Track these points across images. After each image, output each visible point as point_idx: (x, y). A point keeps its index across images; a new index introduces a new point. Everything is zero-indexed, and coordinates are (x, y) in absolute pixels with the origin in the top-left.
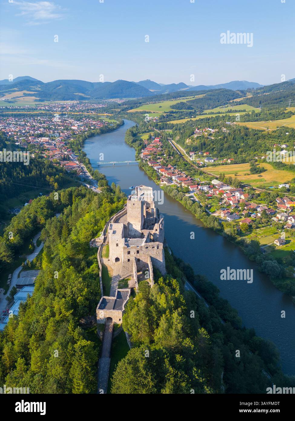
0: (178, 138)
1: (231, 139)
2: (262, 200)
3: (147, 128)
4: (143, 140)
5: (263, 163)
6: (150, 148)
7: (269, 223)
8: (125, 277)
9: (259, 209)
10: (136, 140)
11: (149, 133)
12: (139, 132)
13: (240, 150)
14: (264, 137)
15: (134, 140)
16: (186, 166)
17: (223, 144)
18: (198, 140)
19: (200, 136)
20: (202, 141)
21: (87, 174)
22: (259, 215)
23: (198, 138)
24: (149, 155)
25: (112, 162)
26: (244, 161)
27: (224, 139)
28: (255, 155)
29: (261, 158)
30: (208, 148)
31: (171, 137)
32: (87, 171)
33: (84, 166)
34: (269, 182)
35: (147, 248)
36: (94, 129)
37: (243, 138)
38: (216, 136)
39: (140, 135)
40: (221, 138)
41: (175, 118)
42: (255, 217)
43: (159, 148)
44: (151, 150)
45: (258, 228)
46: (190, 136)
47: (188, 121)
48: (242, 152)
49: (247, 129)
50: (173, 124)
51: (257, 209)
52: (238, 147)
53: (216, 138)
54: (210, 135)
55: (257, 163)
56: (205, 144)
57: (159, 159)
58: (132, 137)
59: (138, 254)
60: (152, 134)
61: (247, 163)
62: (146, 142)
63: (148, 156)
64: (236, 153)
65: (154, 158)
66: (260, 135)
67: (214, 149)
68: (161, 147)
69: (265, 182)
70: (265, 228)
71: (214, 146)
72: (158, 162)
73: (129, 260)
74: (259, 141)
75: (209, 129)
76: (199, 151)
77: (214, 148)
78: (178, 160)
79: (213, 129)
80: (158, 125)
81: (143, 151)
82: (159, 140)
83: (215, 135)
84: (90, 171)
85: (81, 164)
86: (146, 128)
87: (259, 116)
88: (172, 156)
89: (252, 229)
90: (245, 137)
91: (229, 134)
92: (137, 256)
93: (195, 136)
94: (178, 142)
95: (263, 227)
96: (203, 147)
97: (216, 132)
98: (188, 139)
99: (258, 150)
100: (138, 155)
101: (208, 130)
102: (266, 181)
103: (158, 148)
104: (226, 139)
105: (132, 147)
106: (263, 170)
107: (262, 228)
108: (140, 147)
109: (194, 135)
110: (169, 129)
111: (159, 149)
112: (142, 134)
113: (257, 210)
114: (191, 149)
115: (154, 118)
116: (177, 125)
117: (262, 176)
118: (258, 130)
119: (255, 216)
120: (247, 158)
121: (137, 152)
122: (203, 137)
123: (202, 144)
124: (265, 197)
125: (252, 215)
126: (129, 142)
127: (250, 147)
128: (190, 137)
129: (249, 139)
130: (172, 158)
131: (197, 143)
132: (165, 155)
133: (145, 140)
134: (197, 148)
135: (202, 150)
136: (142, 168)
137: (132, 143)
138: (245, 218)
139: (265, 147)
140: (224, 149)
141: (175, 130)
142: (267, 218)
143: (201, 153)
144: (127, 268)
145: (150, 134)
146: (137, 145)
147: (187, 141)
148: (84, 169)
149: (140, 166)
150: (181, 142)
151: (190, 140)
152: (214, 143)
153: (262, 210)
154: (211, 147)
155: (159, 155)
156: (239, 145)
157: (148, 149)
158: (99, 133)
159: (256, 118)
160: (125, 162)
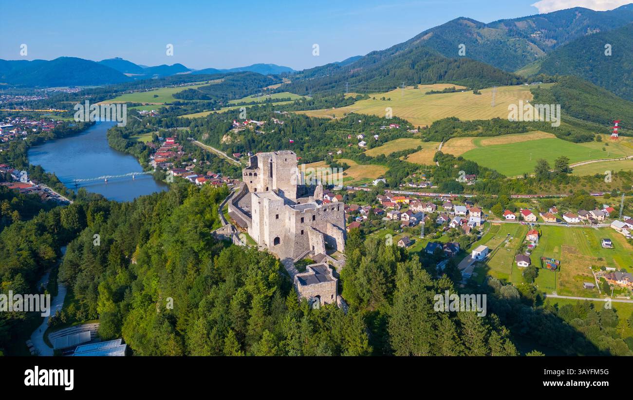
0: (205, 136)
1: (289, 131)
2: (360, 200)
3: (144, 127)
4: (145, 143)
5: (342, 160)
6: (164, 153)
7: (383, 224)
8: (300, 257)
9: (362, 211)
10: (133, 143)
11: (151, 133)
12: (131, 133)
13: (306, 145)
14: (332, 126)
15: (128, 143)
16: (236, 171)
17: (281, 139)
18: (242, 137)
19: (244, 131)
20: (249, 138)
21: (59, 198)
22: (365, 217)
23: (240, 133)
24: (167, 162)
25: (104, 177)
26: (316, 159)
27: (280, 132)
28: (328, 150)
29: (337, 154)
30: (260, 146)
31: (191, 137)
32: (59, 195)
33: (48, 188)
34: (358, 179)
35: (325, 210)
36: (39, 133)
37: (306, 129)
38: (267, 130)
39: (135, 136)
40: (275, 132)
41: (186, 112)
42: (362, 221)
43: (179, 151)
44: (167, 154)
45: (370, 232)
46: (227, 131)
47: (211, 114)
48: (309, 147)
49: (307, 118)
50: (187, 119)
51: (360, 211)
52: (303, 141)
53: (268, 132)
54: (258, 128)
55: (334, 160)
56: (254, 141)
57: (187, 165)
58: (124, 139)
59: (315, 221)
60: (157, 133)
61: (320, 161)
62: (152, 146)
63: (166, 164)
64: (302, 150)
65: (179, 165)
66: (327, 124)
67: (270, 147)
68: (182, 150)
69: (354, 181)
70: (379, 231)
71: (268, 143)
72: (187, 171)
73: (302, 232)
74: (328, 133)
75: (252, 121)
76: (246, 151)
77: (268, 145)
78: (220, 164)
79: (258, 121)
80: (162, 121)
81: (152, 157)
82: (173, 141)
83: (264, 128)
84: (66, 194)
85: (40, 185)
86: (142, 127)
87: (313, 104)
88: (207, 160)
89: (365, 234)
90: (308, 128)
91: (286, 125)
92: (313, 224)
93: (236, 131)
94: (207, 142)
95: (376, 230)
96: (252, 145)
97: (265, 124)
98: (225, 136)
99: (329, 144)
100: (145, 163)
101: (253, 123)
102: (354, 179)
103: (177, 152)
104: (282, 132)
105: (128, 153)
106: (346, 167)
107: (376, 232)
108: (146, 152)
109: (234, 129)
110: (182, 127)
111: (179, 153)
112: (138, 135)
113: (360, 213)
114: (233, 150)
115: (150, 112)
116: (195, 119)
117: (347, 174)
118: (322, 119)
119: (361, 219)
120: (319, 155)
121: (141, 160)
122: (248, 131)
123: (249, 140)
124: (364, 196)
125: (357, 219)
126: (120, 146)
127: (319, 141)
128: (228, 133)
129: (313, 130)
130: (208, 163)
131: (241, 141)
132: (195, 161)
133: (148, 142)
134: (242, 147)
135: (251, 150)
136: (163, 182)
137: (127, 148)
138: (349, 223)
139: (338, 139)
140: (283, 146)
141: (196, 127)
142: (377, 219)
143: (250, 153)
144: (302, 245)
145: (153, 133)
146: (138, 151)
147: (224, 139)
148: (49, 192)
149: (157, 179)
150: (214, 140)
151: (229, 137)
152: (267, 139)
153: (367, 212)
154: (264, 145)
155: (184, 161)
156: (302, 139)
157: (162, 154)
158: (52, 138)
159: (311, 106)
160: (128, 174)
